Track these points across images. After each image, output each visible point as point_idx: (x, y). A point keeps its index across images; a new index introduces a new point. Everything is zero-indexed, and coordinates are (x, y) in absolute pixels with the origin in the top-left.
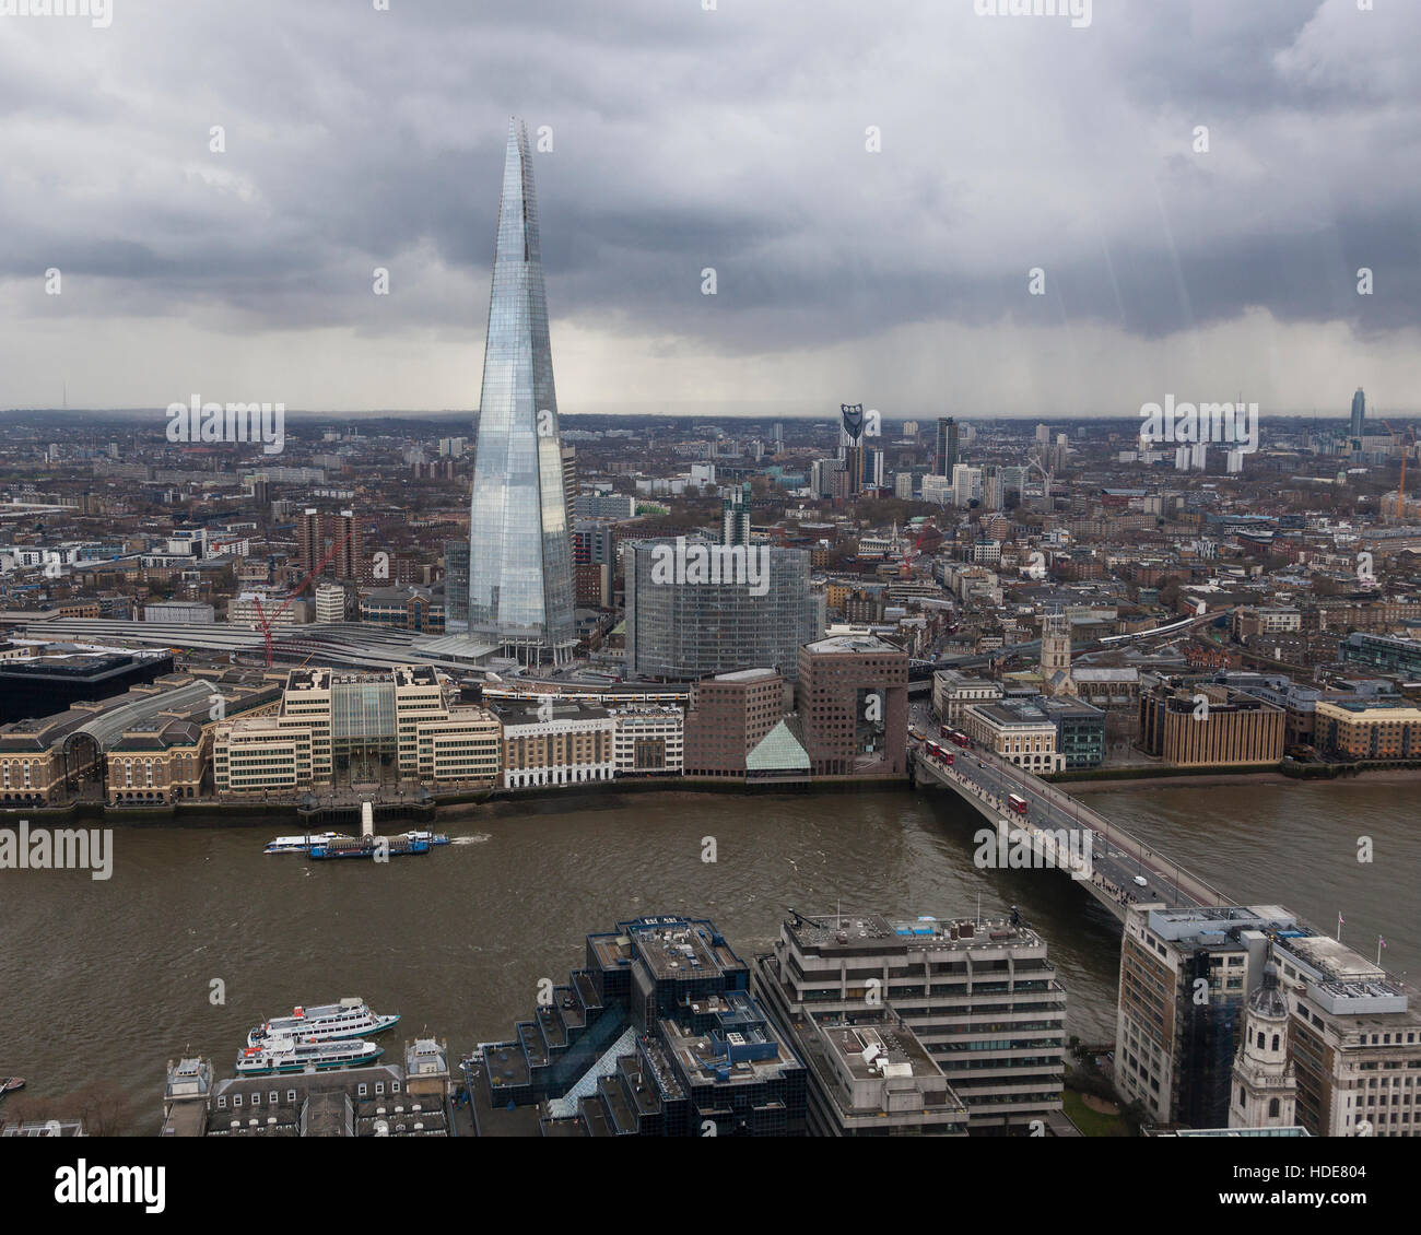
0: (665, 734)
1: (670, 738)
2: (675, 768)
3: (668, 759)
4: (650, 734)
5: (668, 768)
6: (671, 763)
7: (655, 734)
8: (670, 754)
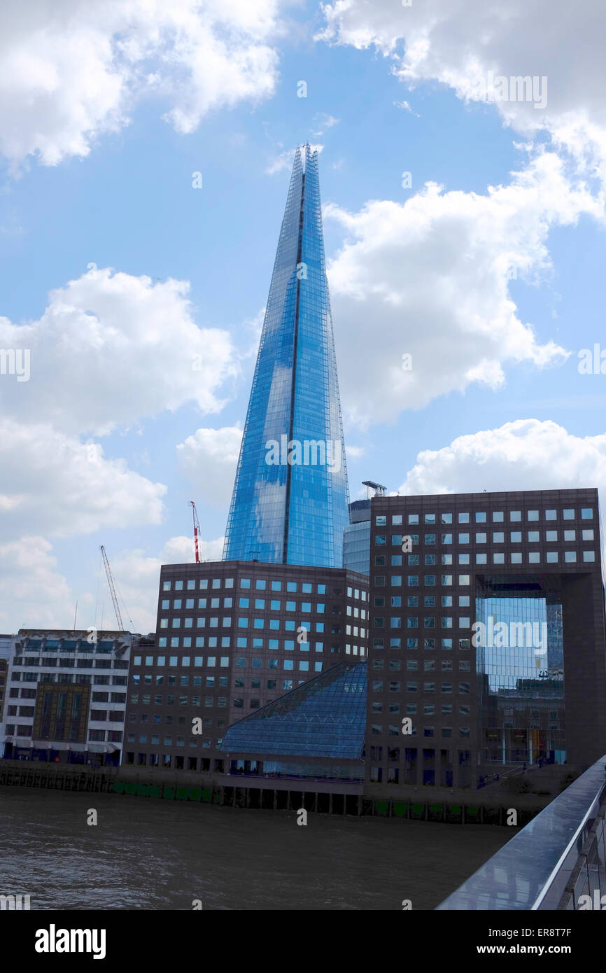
0: (94, 672)
1: (102, 680)
2: (106, 747)
3: (93, 725)
4: (66, 670)
5: (90, 746)
6: (97, 735)
7: (75, 671)
8: (99, 715)
